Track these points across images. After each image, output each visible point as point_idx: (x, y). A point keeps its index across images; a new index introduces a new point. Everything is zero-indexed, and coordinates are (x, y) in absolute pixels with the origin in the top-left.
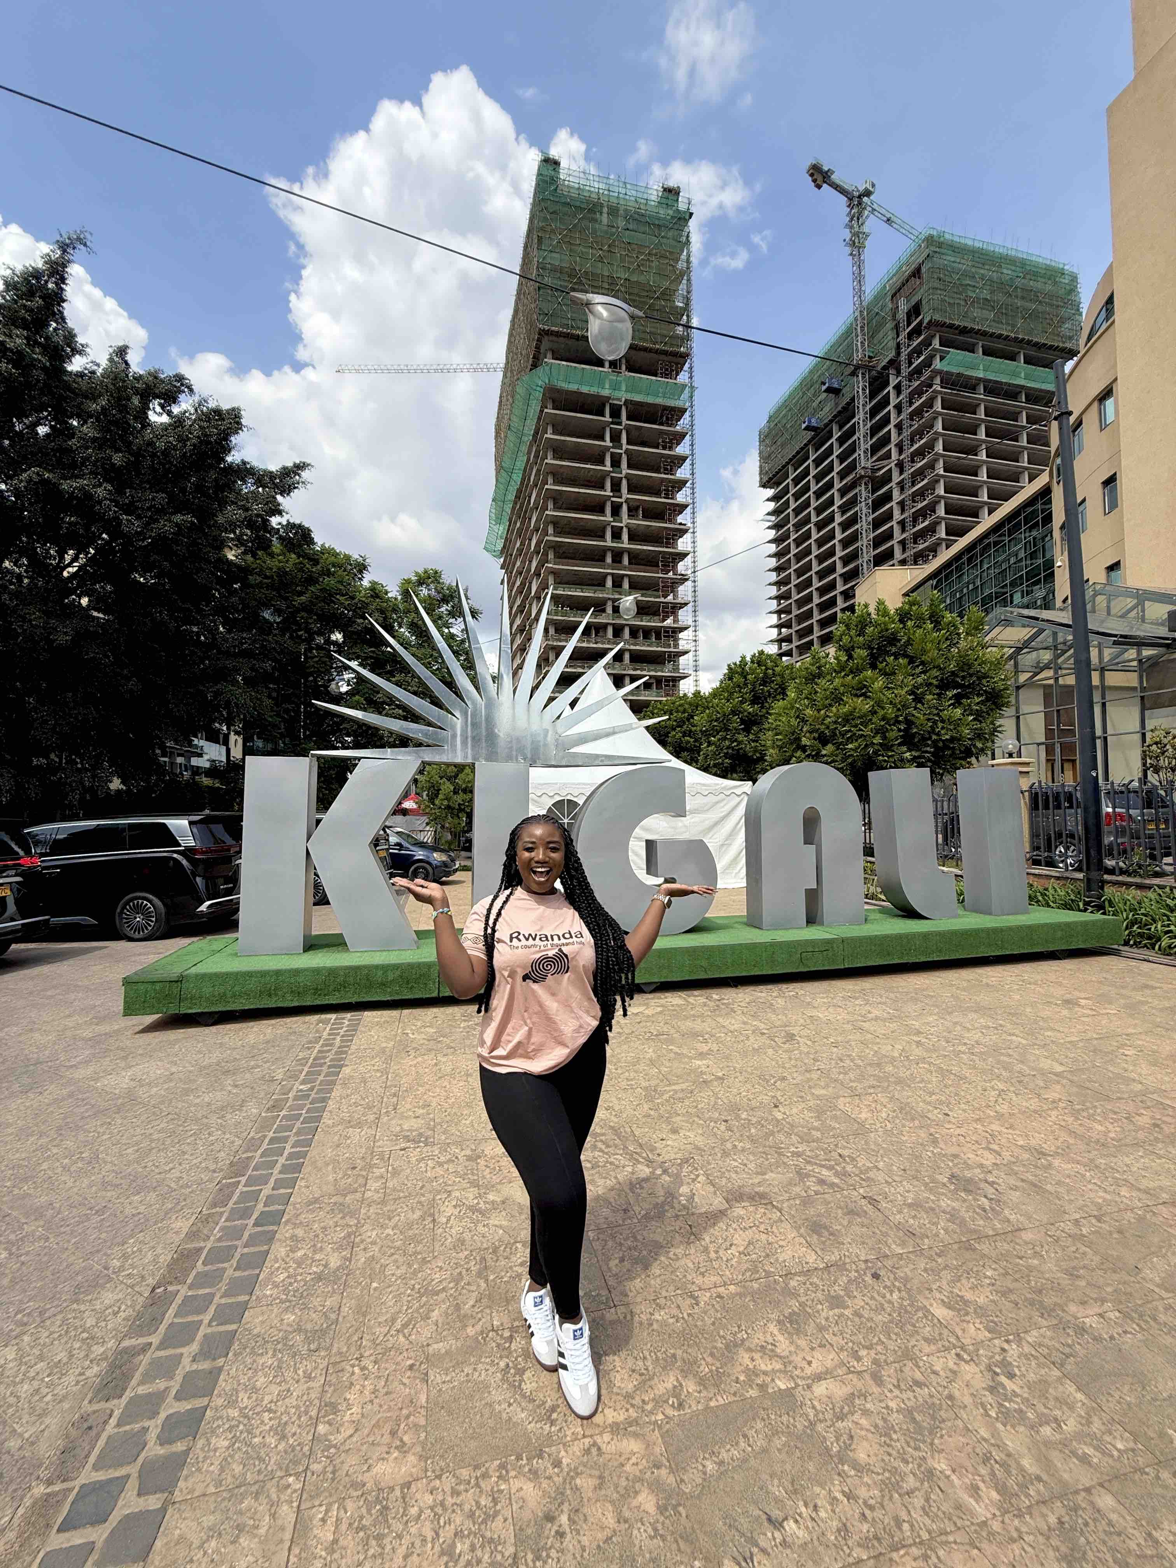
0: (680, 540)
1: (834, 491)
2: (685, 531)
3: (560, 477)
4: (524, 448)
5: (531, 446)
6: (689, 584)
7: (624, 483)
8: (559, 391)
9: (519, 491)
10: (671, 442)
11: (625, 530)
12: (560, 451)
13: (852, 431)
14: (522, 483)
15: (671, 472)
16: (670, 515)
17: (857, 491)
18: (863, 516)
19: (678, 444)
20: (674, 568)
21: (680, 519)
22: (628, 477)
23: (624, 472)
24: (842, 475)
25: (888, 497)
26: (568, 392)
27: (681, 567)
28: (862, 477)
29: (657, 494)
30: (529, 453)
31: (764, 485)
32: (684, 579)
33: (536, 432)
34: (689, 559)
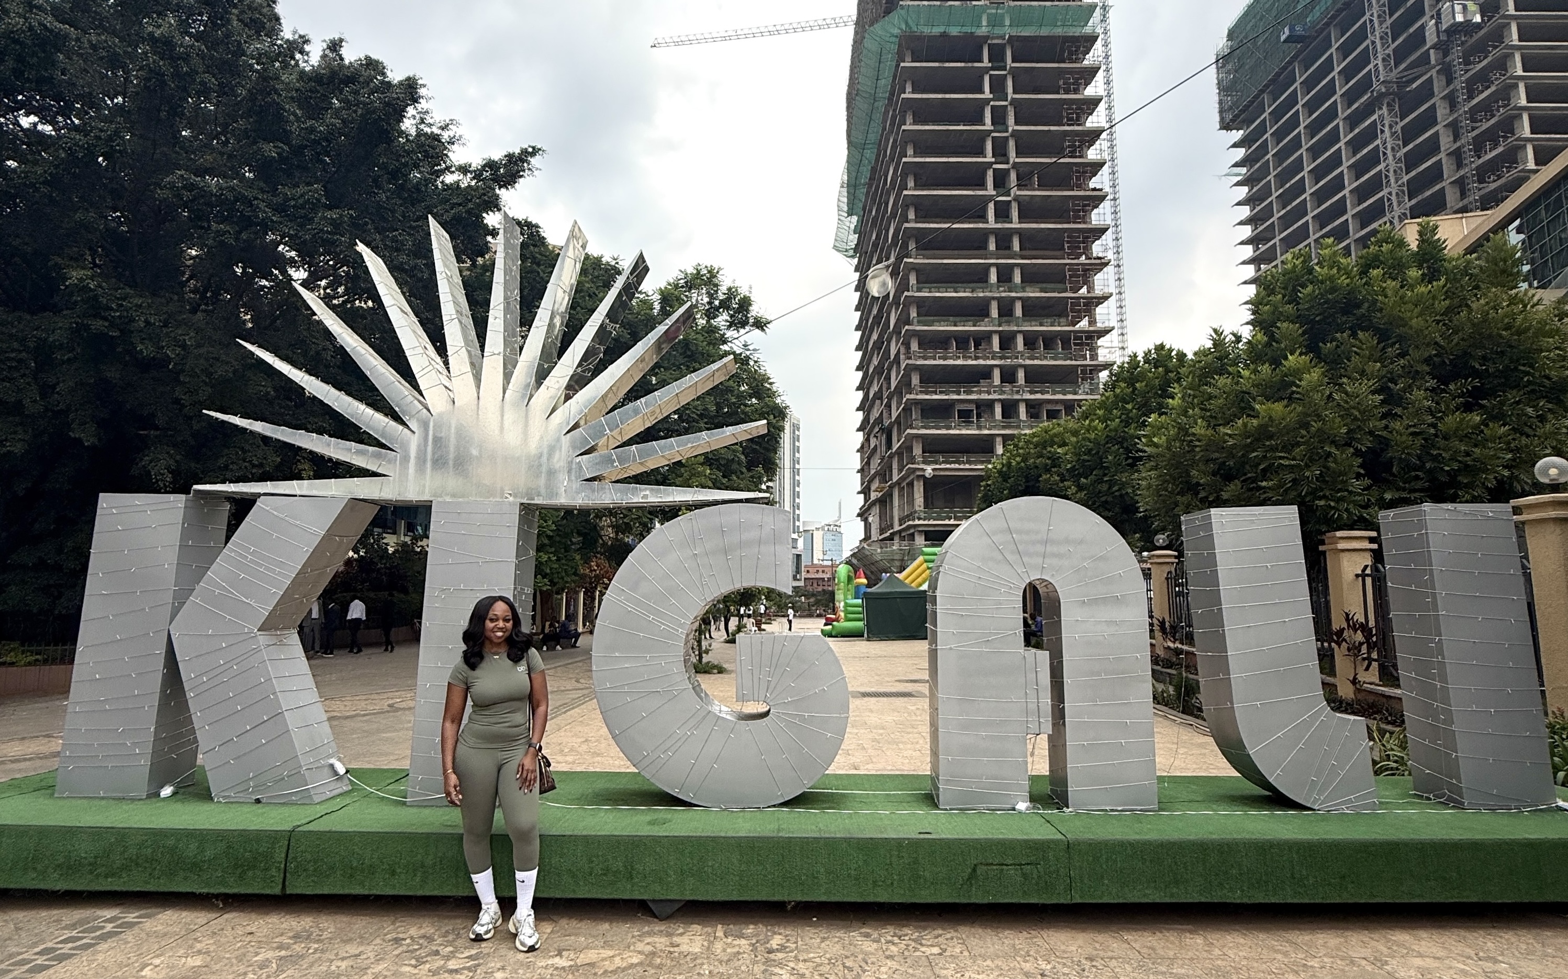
0: (1095, 211)
1: (1339, 121)
2: (1102, 198)
3: (924, 145)
4: (878, 117)
5: (886, 112)
6: (1109, 269)
7: (1012, 144)
8: (920, 38)
9: (874, 170)
10: (1076, 83)
11: (1015, 206)
12: (922, 112)
13: (1362, 35)
14: (877, 160)
15: (1078, 121)
16: (1078, 178)
17: (1375, 117)
18: (1389, 152)
19: (1087, 84)
20: (1087, 251)
21: (1094, 183)
22: (1015, 134)
23: (1010, 129)
24: (1349, 98)
25: (1429, 119)
26: (931, 38)
27: (1097, 248)
28: (1381, 95)
29: (1060, 153)
30: (884, 121)
31: (1226, 126)
32: (1102, 264)
33: (892, 94)
34: (1108, 237)
